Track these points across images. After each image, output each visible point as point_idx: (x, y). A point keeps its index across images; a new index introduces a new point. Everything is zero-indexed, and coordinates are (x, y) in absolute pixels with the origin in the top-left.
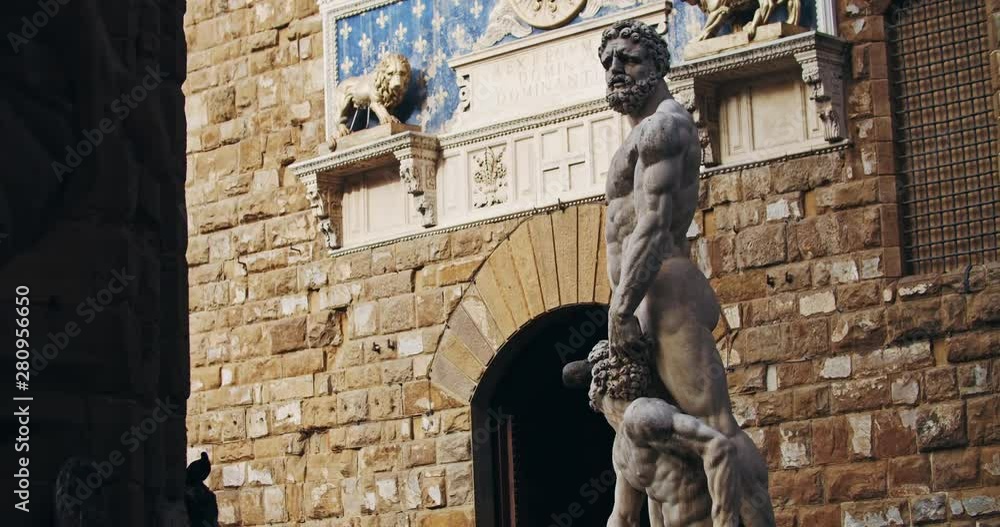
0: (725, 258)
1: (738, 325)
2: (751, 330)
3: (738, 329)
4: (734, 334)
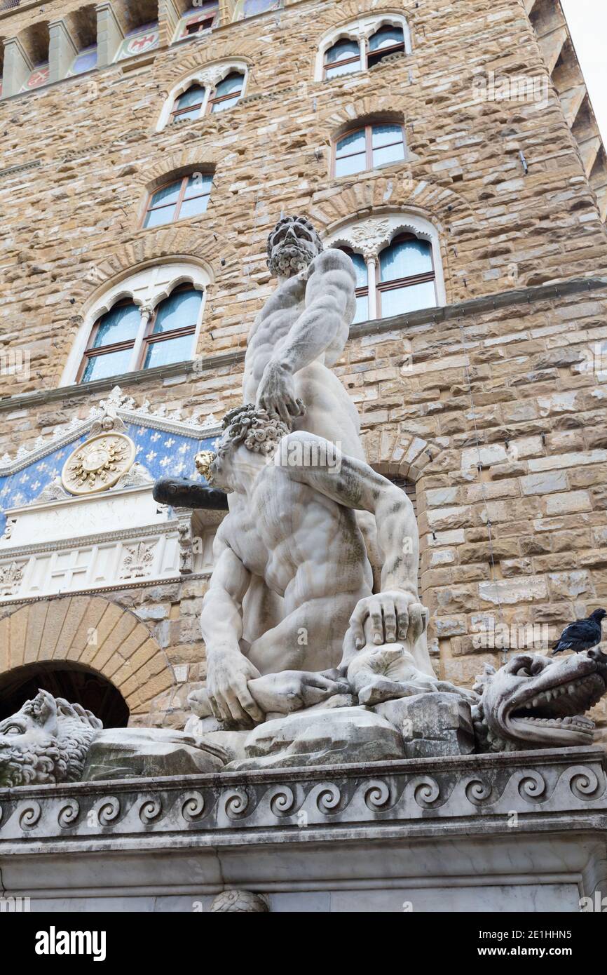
0: (184, 633)
1: (184, 679)
2: (194, 683)
3: (184, 683)
4: (179, 685)
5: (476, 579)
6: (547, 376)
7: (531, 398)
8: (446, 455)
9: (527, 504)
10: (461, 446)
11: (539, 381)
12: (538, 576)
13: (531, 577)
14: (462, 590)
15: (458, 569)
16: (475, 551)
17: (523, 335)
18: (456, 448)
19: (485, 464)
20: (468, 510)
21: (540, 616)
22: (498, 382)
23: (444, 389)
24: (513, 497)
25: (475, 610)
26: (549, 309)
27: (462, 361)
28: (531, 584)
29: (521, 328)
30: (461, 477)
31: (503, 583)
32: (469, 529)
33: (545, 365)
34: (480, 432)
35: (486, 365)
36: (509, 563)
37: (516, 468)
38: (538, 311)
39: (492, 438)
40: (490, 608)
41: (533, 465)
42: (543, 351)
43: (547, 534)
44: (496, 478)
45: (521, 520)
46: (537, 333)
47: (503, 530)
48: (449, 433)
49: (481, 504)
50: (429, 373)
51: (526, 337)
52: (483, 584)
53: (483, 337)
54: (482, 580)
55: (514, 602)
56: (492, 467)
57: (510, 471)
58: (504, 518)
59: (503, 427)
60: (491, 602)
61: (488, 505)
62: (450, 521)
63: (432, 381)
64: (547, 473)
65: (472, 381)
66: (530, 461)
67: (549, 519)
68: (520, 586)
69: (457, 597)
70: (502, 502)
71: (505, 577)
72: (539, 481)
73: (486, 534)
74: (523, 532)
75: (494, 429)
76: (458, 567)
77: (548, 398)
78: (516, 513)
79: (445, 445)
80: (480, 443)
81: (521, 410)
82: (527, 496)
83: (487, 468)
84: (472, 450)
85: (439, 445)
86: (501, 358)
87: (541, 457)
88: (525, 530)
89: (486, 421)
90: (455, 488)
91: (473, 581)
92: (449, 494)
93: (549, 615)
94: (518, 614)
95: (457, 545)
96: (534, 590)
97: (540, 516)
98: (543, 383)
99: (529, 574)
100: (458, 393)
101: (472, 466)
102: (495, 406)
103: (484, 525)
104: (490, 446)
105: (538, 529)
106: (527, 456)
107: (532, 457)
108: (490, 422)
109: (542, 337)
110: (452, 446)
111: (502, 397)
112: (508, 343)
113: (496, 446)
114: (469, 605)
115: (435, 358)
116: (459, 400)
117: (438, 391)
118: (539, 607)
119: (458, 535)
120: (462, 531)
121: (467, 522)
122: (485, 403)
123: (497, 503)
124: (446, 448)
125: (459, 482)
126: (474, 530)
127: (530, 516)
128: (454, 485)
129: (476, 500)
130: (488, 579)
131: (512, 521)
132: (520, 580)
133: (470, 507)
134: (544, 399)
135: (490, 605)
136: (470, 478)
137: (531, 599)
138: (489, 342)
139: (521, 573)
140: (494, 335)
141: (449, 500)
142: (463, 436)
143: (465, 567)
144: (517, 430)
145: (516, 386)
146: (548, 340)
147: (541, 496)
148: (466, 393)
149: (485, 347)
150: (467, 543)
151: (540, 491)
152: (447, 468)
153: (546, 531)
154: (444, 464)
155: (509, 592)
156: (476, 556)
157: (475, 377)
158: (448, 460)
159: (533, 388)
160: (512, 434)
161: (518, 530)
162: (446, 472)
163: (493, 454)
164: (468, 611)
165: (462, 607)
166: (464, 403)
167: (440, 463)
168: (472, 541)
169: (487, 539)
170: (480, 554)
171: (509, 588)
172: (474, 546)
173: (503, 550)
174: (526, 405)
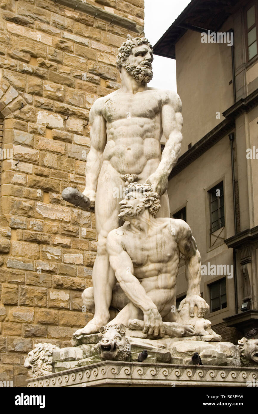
5: (37, 199)
6: (94, 81)
7: (82, 92)
8: (29, 109)
9: (69, 163)
10: (39, 107)
11: (89, 81)
12: (67, 208)
13: (64, 207)
14: (28, 203)
15: (27, 190)
16: (38, 182)
17: (85, 41)
18: (36, 106)
19: (50, 126)
20: (37, 153)
21: (65, 230)
22: (67, 69)
23: (34, 56)
24: (62, 155)
25: (32, 217)
26: (104, 30)
27: (49, 40)
28: (63, 211)
29: (87, 35)
30: (37, 130)
31: (50, 206)
32: (36, 167)
33: (95, 72)
34: (51, 101)
35: (61, 51)
36: (55, 195)
37: (68, 137)
38: (98, 27)
39: (58, 110)
40: (40, 218)
41: (77, 138)
42: (95, 61)
43: (76, 185)
44: (55, 138)
45: (64, 171)
46: (95, 45)
47: (54, 174)
48: (32, 94)
49: (46, 153)
50: (25, 38)
51: (87, 44)
52: (39, 203)
53: (63, 28)
54: (39, 200)
55: (54, 218)
56: (53, 129)
57: (64, 138)
58: (56, 167)
59: (66, 105)
60: (41, 215)
61: (48, 154)
62: (27, 157)
63: (27, 46)
64: (82, 147)
65: (51, 60)
66: (75, 135)
67: (78, 176)
68: (57, 210)
69: (25, 207)
70: (56, 156)
71: (50, 202)
72: (78, 150)
73: (45, 174)
74: (64, 179)
75: (60, 104)
76: (27, 188)
77: (92, 97)
78: (63, 166)
79: (30, 102)
80: (50, 110)
81: (77, 98)
82: (69, 157)
83: (51, 129)
84: (45, 112)
85: (26, 99)
86: (72, 52)
87: (81, 135)
88: (65, 178)
89: (57, 96)
90: (31, 135)
91: (34, 199)
92: (27, 137)
93: (69, 231)
94: (54, 226)
95: (28, 174)
96: (64, 215)
97: (74, 172)
98: (91, 84)
99: (63, 205)
100: (42, 65)
101: (43, 124)
102: (63, 87)
103: (45, 166)
104: (56, 115)
105: (72, 180)
106: (74, 131)
107: (77, 133)
108: (59, 97)
109: (95, 49)
110: (34, 104)
111: (67, 82)
112: (77, 43)
113: (59, 116)
114: (30, 213)
115: (31, 28)
116: (42, 71)
117: (29, 56)
118: (66, 225)
119: (28, 167)
120: (31, 165)
121: (36, 161)
122: (57, 82)
123: (53, 155)
124: (30, 104)
125: (34, 132)
126: (39, 168)
127: (69, 171)
128: (31, 132)
129: (43, 148)
130: (42, 201)
131: (60, 170)
132: (58, 207)
133: (38, 151)
134: (90, 96)
135: (40, 217)
136: (41, 132)
137: (62, 220)
138: (67, 35)
139: (59, 203)
140: (71, 31)
141: (27, 142)
142: (42, 100)
143: (31, 190)
144: (73, 111)
145: (76, 78)
146: (99, 53)
147: (77, 160)
148: (48, 68)
149: (64, 38)
150: (34, 175)
151: (77, 157)
152: (29, 119)
153: (75, 183)
154: (28, 115)
155: (51, 212)
156: (38, 185)
157: (55, 58)
158: (30, 113)
159: (85, 85)
160: (70, 112)
161: (61, 177)
162: (28, 121)
163: (56, 121)
164: (29, 217)
165: (26, 213)
166: (45, 76)
167: (25, 113)
168: (37, 175)
169: (46, 176)
170: (41, 184)
171: (52, 209)
172: (38, 178)
173: (53, 187)
174: (80, 96)
